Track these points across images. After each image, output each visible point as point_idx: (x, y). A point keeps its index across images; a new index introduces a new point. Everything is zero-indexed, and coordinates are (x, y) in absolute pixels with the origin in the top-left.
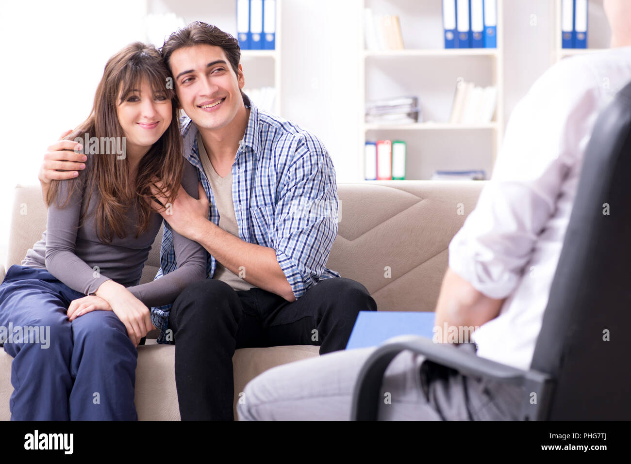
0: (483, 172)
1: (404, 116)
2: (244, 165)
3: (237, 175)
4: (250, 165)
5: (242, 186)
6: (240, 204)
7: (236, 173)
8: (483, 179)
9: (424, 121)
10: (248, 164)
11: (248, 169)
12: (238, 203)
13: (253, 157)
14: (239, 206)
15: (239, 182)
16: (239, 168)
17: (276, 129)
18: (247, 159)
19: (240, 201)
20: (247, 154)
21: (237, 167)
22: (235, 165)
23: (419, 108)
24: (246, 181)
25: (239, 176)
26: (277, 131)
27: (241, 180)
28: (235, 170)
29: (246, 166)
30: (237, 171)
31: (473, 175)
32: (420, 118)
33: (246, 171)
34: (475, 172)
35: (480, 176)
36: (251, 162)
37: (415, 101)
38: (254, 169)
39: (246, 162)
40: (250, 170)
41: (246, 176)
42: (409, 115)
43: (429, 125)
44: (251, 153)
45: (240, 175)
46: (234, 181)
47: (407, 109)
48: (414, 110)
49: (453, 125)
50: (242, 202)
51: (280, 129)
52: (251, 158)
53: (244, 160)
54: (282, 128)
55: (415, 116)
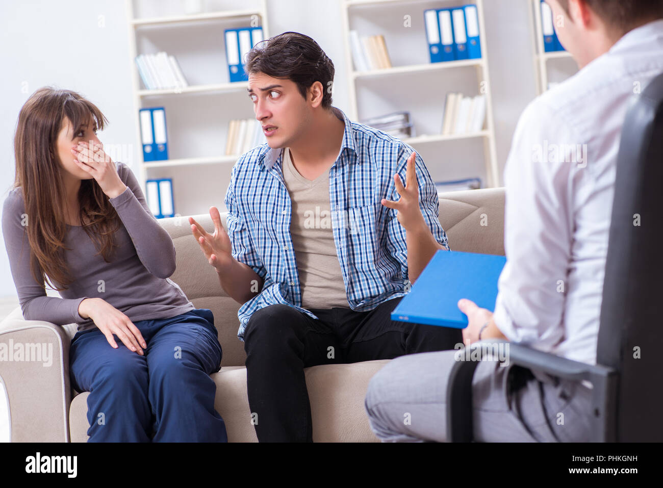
0: (478, 180)
1: (397, 132)
2: (341, 169)
3: (334, 179)
4: (347, 168)
5: (340, 187)
6: (337, 204)
7: (333, 177)
8: (479, 188)
9: (418, 135)
10: (345, 167)
11: (345, 172)
12: (335, 203)
13: (349, 160)
14: (335, 206)
15: (336, 184)
16: (336, 172)
17: (370, 137)
18: (344, 163)
19: (337, 201)
20: (344, 159)
21: (334, 170)
22: (332, 169)
23: (411, 122)
24: (344, 182)
25: (336, 180)
26: (371, 139)
27: (338, 182)
28: (332, 174)
29: (343, 170)
30: (334, 175)
31: (469, 183)
32: (413, 132)
33: (343, 174)
34: (470, 180)
35: (475, 183)
36: (348, 165)
37: (407, 116)
38: (350, 172)
39: (343, 166)
40: (347, 172)
41: (343, 178)
42: (402, 130)
43: (423, 139)
44: (347, 158)
45: (338, 178)
46: (331, 184)
47: (400, 125)
48: (406, 125)
49: (446, 136)
50: (339, 203)
51: (373, 137)
52: (347, 162)
53: (341, 165)
54: (375, 136)
55: (408, 131)
